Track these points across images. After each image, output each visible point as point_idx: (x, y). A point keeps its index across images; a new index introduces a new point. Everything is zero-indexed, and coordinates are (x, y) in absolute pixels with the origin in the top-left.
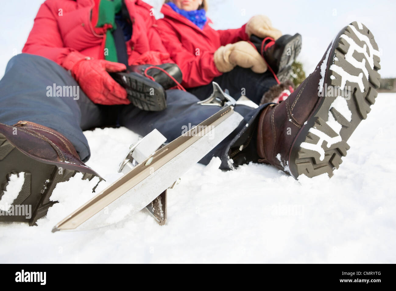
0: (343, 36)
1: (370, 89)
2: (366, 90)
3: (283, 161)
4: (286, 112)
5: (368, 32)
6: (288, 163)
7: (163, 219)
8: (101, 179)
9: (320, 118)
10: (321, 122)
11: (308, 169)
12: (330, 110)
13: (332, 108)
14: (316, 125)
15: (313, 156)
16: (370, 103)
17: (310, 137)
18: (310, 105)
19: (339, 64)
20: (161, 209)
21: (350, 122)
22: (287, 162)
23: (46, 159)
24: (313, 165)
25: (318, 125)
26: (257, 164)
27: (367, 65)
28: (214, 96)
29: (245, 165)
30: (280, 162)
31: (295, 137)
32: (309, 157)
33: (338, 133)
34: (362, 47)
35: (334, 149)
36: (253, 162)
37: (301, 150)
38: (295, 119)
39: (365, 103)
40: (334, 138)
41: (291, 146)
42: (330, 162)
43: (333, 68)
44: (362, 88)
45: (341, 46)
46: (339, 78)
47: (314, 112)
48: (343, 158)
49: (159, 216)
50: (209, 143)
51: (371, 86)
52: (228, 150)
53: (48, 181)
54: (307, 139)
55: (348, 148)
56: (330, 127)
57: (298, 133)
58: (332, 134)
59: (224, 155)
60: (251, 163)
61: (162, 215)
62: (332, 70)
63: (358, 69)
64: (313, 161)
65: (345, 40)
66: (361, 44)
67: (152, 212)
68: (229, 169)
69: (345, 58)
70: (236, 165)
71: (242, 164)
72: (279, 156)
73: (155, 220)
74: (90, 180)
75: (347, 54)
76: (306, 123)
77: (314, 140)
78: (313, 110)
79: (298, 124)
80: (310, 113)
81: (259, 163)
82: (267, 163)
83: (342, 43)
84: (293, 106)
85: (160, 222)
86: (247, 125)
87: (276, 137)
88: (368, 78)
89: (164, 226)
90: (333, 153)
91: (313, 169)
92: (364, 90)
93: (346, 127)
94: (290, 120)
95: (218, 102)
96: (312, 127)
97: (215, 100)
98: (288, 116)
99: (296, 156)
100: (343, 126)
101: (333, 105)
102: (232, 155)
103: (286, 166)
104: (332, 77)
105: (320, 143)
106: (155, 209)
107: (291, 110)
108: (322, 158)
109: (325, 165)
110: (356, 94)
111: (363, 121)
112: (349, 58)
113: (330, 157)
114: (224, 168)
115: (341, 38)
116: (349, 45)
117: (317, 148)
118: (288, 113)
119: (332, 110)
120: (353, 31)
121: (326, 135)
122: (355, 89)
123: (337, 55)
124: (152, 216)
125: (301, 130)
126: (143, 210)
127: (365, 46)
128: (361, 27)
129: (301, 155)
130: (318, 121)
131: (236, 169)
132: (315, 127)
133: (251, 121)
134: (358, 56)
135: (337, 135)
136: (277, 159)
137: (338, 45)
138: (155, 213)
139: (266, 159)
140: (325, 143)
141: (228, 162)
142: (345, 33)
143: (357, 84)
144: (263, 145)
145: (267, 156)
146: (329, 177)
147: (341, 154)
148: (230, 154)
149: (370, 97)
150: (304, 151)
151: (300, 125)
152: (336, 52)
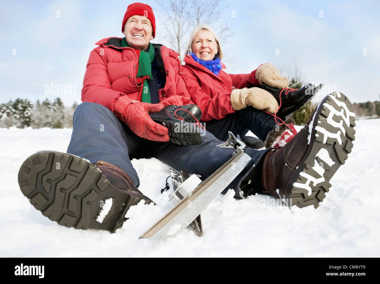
0: (325, 104)
1: (347, 141)
2: (344, 143)
3: (281, 195)
4: (283, 158)
5: (346, 98)
6: (284, 197)
7: (200, 233)
8: (155, 204)
9: (307, 165)
10: (308, 168)
11: (299, 202)
12: (316, 158)
13: (317, 157)
14: (305, 170)
15: (303, 193)
16: (347, 152)
17: (300, 179)
18: (301, 154)
19: (322, 126)
20: (197, 226)
21: (331, 167)
22: (284, 195)
23: (122, 189)
24: (303, 199)
25: (306, 170)
26: (261, 195)
27: (344, 125)
28: (229, 141)
29: (252, 195)
30: (279, 195)
31: (290, 177)
32: (300, 193)
33: (322, 175)
34: (340, 111)
35: (320, 187)
36: (258, 194)
37: (294, 189)
38: (289, 164)
39: (343, 153)
40: (318, 179)
41: (287, 184)
42: (316, 196)
43: (318, 128)
44: (340, 142)
45: (323, 112)
46: (322, 135)
47: (303, 159)
48: (326, 194)
49: (197, 231)
50: (226, 180)
51: (348, 139)
52: (240, 184)
53: (124, 204)
54: (298, 180)
55: (330, 186)
56: (315, 171)
57: (292, 174)
58: (317, 176)
59: (237, 187)
60: (257, 194)
61: (199, 230)
62: (316, 130)
63: (337, 128)
64: (303, 195)
65: (326, 107)
66: (339, 109)
67: (192, 228)
68: (241, 199)
69: (326, 121)
70: (246, 196)
71: (250, 195)
72: (278, 191)
73: (195, 233)
74: (148, 204)
75: (328, 118)
76: (297, 168)
77: (304, 181)
78: (303, 158)
79: (292, 168)
80: (301, 160)
81: (263, 194)
82: (269, 194)
83: (324, 110)
84: (288, 154)
85: (199, 235)
86: (254, 166)
87: (275, 176)
88: (345, 134)
89: (201, 237)
90: (319, 189)
91: (303, 202)
92: (342, 143)
93: (329, 171)
94: (286, 164)
95: (232, 145)
96: (302, 171)
97: (229, 144)
98: (285, 161)
99: (290, 192)
100: (326, 170)
101: (318, 155)
102: (242, 187)
103: (283, 198)
104: (317, 135)
105: (308, 182)
106: (194, 226)
107: (287, 157)
108: (310, 194)
109: (312, 198)
110: (336, 146)
111: (342, 165)
112: (330, 120)
113: (316, 193)
114: (237, 197)
115: (323, 106)
116: (329, 111)
117: (306, 186)
118: (285, 159)
119: (317, 158)
120: (332, 100)
121: (313, 177)
122: (335, 143)
123: (320, 119)
124: (192, 230)
125: (294, 173)
126: (188, 227)
127: (342, 110)
128: (339, 96)
129: (293, 192)
130: (306, 167)
131: (246, 198)
132: (304, 172)
133: (257, 162)
134: (337, 119)
135: (321, 177)
136: (276, 193)
137: (321, 111)
138: (195, 229)
139: (268, 191)
140: (312, 183)
141: (240, 193)
142: (327, 102)
143: (336, 139)
144: (266, 180)
145: (269, 189)
146: (315, 208)
147: (325, 191)
148: (241, 187)
149: (347, 148)
150: (296, 189)
151: (293, 169)
152: (320, 116)
